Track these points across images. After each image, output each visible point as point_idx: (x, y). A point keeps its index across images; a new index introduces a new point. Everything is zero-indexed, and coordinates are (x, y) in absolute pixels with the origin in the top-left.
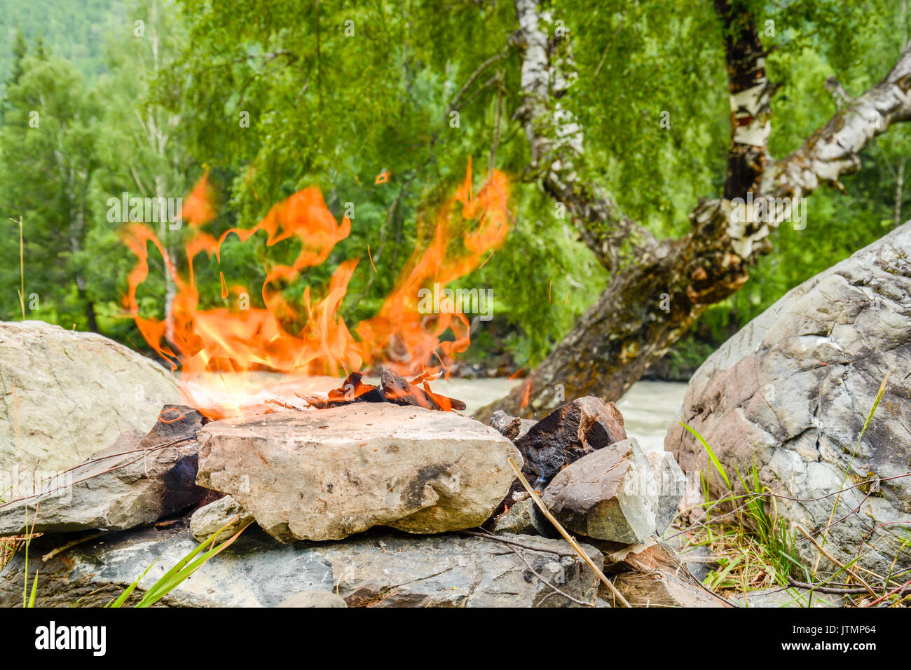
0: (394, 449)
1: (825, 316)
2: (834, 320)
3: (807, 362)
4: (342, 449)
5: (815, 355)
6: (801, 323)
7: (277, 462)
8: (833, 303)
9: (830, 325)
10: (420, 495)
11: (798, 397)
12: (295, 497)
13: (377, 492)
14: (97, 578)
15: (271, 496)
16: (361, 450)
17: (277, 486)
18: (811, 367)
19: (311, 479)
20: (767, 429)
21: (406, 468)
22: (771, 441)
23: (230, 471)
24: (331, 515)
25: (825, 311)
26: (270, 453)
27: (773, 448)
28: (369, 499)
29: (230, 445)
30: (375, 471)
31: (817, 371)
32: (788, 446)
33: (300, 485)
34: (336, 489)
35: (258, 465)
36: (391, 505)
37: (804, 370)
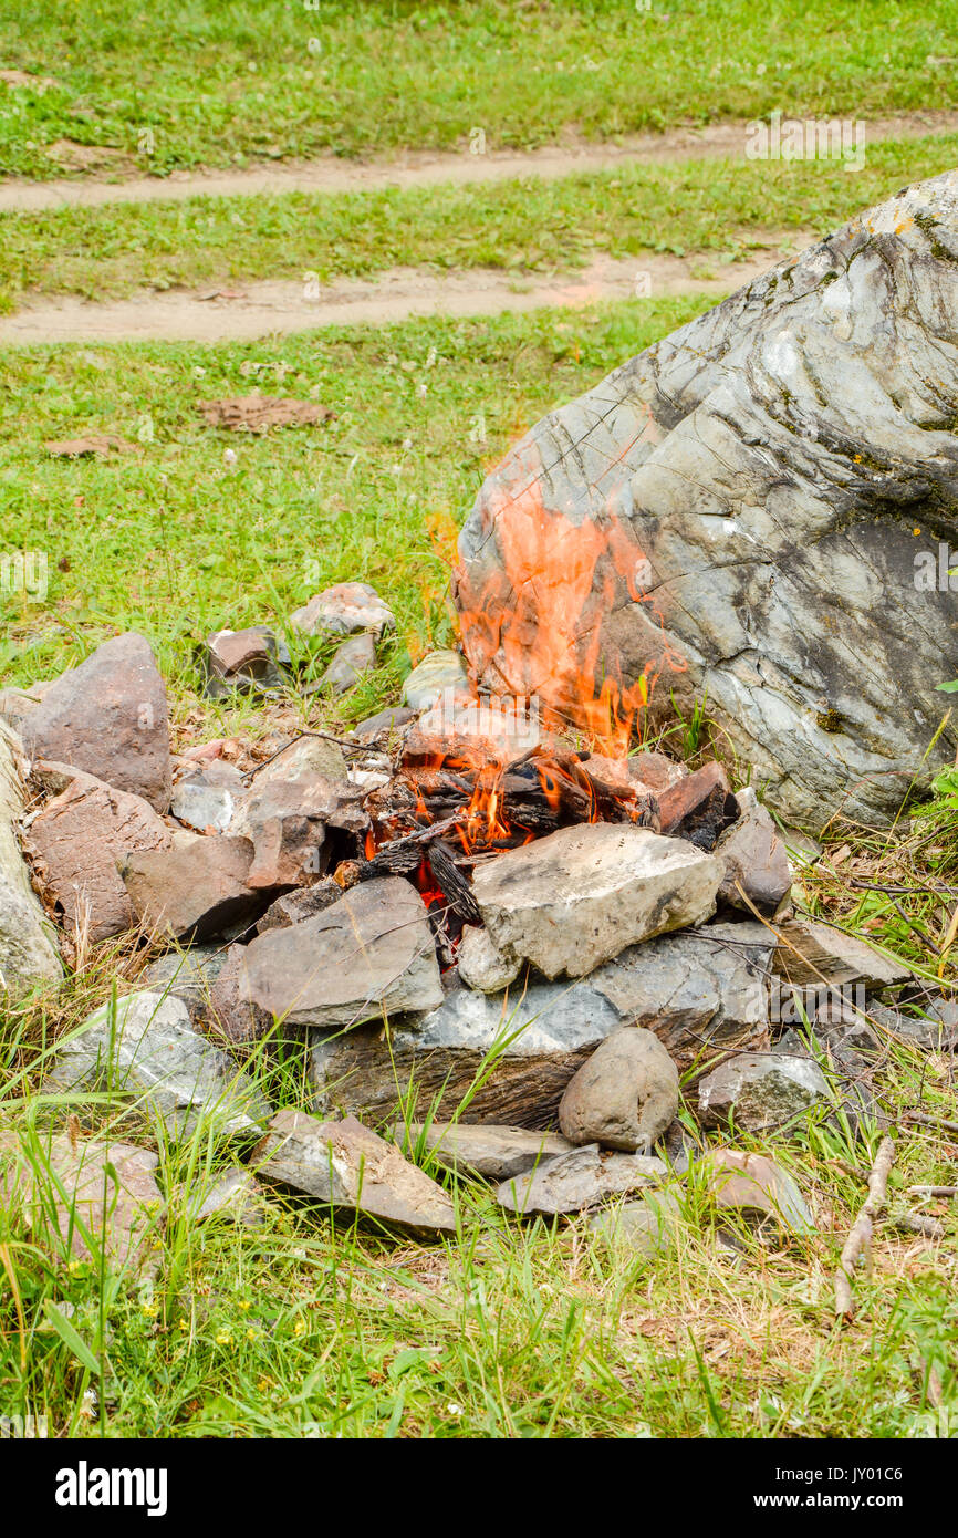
0: (641, 888)
1: (727, 490)
2: (739, 497)
3: (720, 557)
4: (606, 898)
5: (730, 548)
6: (695, 494)
7: (562, 922)
8: (735, 474)
9: (737, 504)
10: (658, 919)
11: (721, 604)
12: (573, 946)
13: (630, 926)
14: (421, 1044)
15: (556, 950)
16: (618, 895)
17: (562, 941)
18: (727, 564)
19: (583, 929)
20: (688, 640)
21: (649, 901)
22: (699, 659)
23: (528, 938)
24: (597, 953)
25: (723, 482)
26: (556, 915)
27: (703, 668)
28: (623, 933)
29: (525, 916)
30: (628, 909)
31: (735, 568)
32: (722, 666)
33: (576, 936)
34: (601, 931)
35: (548, 928)
36: (637, 930)
37: (719, 566)
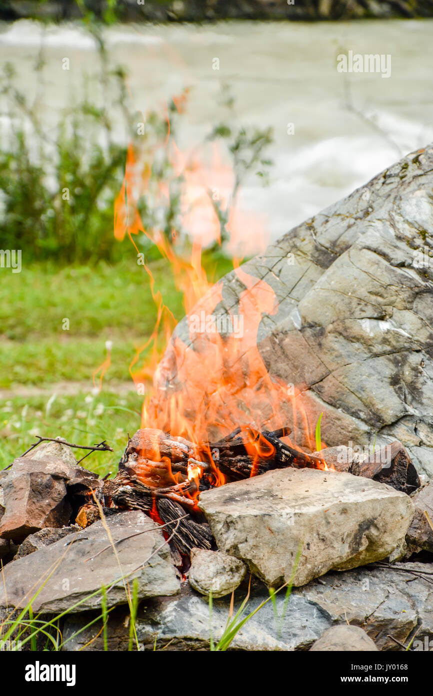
0: (344, 511)
1: (380, 299)
2: (391, 304)
3: (378, 348)
4: (315, 516)
5: (385, 341)
6: (354, 304)
7: (279, 531)
8: (386, 287)
9: (389, 309)
10: (359, 544)
11: (381, 384)
12: (288, 555)
13: (336, 545)
14: (160, 635)
15: (274, 557)
16: (325, 515)
17: (278, 549)
18: (384, 353)
19: (297, 541)
20: (355, 414)
21: (350, 525)
22: (365, 427)
23: (251, 542)
24: (309, 566)
25: (377, 294)
26: (275, 525)
27: (369, 434)
28: (331, 551)
29: (248, 522)
30: (334, 530)
31: (391, 357)
32: (385, 431)
33: (291, 547)
34: (312, 546)
35: (267, 536)
36: (341, 552)
37: (377, 355)
